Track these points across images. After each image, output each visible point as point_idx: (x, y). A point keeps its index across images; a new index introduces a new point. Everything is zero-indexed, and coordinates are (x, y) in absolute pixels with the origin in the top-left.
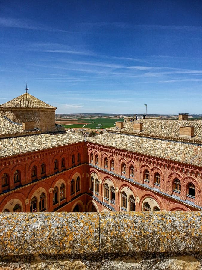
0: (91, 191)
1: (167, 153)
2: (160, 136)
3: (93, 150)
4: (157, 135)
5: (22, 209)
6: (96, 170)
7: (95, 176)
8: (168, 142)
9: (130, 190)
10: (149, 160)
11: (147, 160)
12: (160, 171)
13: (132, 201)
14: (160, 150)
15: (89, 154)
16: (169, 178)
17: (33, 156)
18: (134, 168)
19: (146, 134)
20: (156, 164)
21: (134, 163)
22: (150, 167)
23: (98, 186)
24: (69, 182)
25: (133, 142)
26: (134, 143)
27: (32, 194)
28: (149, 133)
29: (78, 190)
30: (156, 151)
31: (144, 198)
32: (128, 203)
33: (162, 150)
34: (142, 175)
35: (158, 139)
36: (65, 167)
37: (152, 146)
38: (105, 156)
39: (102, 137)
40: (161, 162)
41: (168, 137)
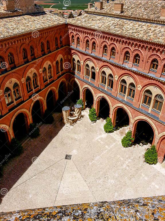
0: (73, 71)
1: (149, 36)
2: (141, 18)
3: (75, 33)
4: (138, 17)
5: (20, 87)
6: (77, 52)
7: (76, 58)
8: (148, 24)
9: (110, 70)
10: (131, 42)
11: (130, 43)
12: (141, 52)
13: (111, 78)
14: (142, 32)
15: (71, 37)
16: (148, 59)
17: (21, 39)
18: (115, 50)
19: (127, 16)
20: (138, 46)
21: (116, 46)
22: (131, 49)
23: (79, 66)
24: (54, 63)
25: (114, 24)
26: (115, 26)
27: (26, 74)
28: (130, 14)
29: (62, 70)
30: (139, 33)
31: (122, 76)
32: (107, 80)
33: (144, 32)
34: (122, 57)
35: (139, 21)
36: (50, 50)
37: (134, 28)
38: (87, 38)
39: (82, 19)
40: (143, 44)
41: (149, 19)
